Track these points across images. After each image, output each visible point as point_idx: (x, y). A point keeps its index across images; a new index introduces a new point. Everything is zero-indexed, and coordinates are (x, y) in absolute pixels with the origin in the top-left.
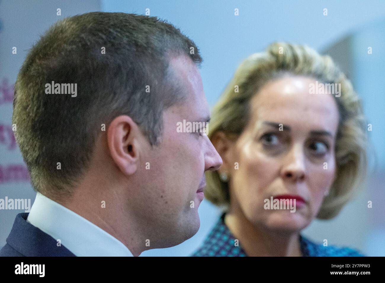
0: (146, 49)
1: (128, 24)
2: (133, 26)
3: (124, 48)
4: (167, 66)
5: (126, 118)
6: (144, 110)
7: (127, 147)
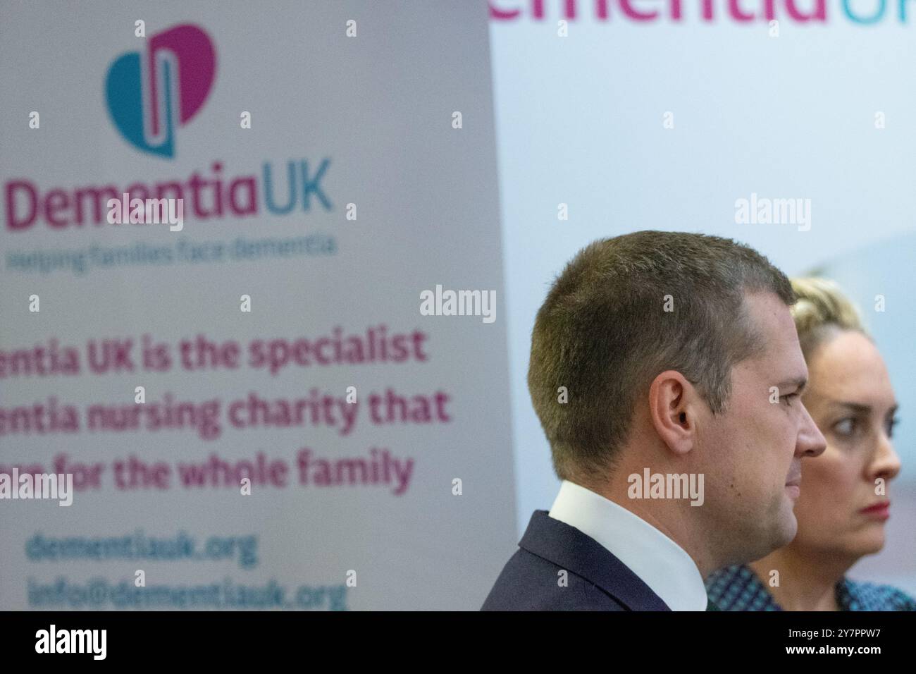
0: (709, 279)
1: (686, 246)
2: (693, 249)
3: (677, 276)
4: (739, 303)
5: (675, 375)
6: (703, 363)
7: (679, 417)
